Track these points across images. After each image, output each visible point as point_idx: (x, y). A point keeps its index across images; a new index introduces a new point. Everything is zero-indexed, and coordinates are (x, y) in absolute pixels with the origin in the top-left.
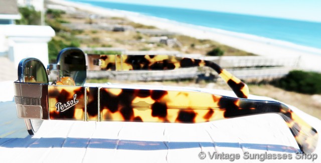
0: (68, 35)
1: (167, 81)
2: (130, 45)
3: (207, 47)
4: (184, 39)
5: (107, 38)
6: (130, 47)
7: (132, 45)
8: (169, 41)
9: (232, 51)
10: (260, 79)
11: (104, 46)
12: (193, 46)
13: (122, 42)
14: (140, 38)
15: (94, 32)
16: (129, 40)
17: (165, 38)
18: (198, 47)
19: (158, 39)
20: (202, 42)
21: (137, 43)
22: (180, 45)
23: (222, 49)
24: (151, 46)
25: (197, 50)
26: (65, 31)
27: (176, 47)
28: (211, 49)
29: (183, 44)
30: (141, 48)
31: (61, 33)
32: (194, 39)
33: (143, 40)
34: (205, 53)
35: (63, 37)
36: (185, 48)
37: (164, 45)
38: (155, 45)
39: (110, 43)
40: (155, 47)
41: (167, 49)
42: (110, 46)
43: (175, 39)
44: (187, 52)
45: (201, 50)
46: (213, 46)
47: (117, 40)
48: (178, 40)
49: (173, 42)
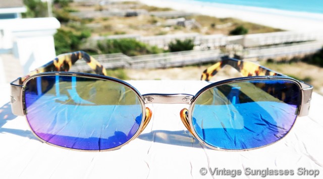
0: (78, 24)
1: (187, 66)
2: (144, 30)
3: (229, 26)
4: (202, 19)
5: (119, 24)
6: (145, 33)
7: (147, 30)
8: (187, 23)
9: (257, 28)
10: (290, 57)
11: (116, 33)
12: (213, 26)
13: (136, 28)
14: (155, 22)
15: (105, 20)
16: (143, 25)
17: (182, 20)
18: (219, 26)
19: (174, 22)
20: (223, 20)
21: (152, 27)
22: (199, 26)
23: (245, 27)
24: (167, 29)
25: (218, 30)
26: (74, 20)
27: (195, 28)
28: (233, 28)
29: (203, 25)
30: (157, 32)
31: (70, 23)
32: (214, 19)
33: (159, 24)
34: (227, 32)
35: (73, 27)
36: (205, 29)
37: (182, 27)
38: (172, 28)
39: (123, 30)
40: (172, 31)
41: (186, 32)
42: (123, 33)
43: (193, 20)
44: (207, 33)
45: (222, 30)
46: (235, 24)
47: (131, 26)
48: (197, 20)
49: (192, 23)
